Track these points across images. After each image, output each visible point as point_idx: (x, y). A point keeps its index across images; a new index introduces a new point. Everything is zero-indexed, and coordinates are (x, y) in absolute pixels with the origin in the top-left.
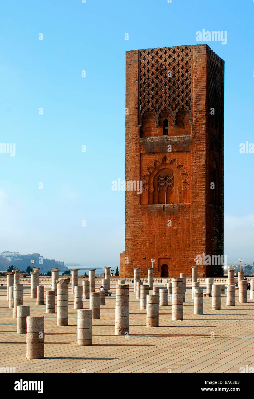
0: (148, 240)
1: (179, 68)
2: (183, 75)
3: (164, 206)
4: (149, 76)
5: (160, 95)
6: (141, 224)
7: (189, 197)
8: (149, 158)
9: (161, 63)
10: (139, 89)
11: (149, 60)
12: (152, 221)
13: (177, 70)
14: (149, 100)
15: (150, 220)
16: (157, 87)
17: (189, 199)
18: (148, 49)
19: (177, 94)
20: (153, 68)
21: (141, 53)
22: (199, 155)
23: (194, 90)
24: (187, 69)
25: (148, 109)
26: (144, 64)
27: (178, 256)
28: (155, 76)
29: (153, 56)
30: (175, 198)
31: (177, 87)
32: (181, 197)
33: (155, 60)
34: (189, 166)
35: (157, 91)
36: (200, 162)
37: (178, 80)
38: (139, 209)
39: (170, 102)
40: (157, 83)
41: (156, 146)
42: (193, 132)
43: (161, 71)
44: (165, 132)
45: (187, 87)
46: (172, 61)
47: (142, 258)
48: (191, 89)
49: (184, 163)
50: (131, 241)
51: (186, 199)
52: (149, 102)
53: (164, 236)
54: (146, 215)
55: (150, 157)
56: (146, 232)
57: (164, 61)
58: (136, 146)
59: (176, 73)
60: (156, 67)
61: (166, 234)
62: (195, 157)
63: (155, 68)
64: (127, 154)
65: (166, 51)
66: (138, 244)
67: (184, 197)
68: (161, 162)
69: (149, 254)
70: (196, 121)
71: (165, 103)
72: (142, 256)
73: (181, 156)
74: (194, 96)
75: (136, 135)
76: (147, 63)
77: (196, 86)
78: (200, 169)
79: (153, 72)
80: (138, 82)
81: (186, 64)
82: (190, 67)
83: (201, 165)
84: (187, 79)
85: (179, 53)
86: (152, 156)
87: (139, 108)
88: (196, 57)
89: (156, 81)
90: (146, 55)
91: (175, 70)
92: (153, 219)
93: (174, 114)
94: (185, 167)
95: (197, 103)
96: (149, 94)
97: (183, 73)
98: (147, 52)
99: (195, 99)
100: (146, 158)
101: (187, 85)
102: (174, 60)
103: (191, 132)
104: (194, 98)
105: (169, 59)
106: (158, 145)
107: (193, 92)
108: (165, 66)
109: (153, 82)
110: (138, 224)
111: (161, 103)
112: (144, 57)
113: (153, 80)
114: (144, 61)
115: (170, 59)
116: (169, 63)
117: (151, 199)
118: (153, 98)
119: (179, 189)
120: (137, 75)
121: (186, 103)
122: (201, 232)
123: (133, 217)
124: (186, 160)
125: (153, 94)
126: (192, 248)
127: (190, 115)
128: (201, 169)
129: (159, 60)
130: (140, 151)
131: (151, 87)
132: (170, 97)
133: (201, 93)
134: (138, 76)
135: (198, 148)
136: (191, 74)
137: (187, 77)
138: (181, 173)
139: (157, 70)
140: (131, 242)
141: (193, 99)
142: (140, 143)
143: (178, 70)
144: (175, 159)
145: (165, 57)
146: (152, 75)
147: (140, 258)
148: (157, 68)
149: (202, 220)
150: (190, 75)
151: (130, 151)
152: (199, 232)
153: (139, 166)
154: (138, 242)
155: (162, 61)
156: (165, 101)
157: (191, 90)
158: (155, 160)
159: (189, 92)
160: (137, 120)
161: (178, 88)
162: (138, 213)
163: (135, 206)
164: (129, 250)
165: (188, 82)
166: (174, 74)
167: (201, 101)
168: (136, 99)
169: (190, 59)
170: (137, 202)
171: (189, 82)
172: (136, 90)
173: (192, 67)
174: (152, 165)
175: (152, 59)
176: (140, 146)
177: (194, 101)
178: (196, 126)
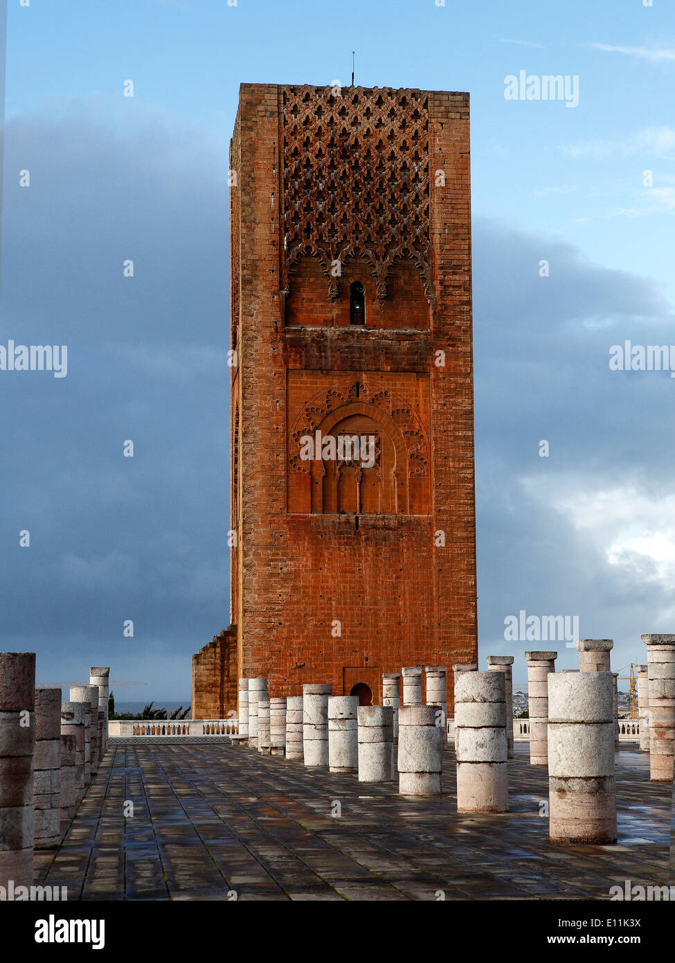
0: (312, 615)
1: (395, 148)
2: (405, 167)
3: (357, 518)
4: (308, 160)
5: (342, 214)
6: (290, 566)
7: (428, 497)
8: (312, 383)
9: (344, 129)
10: (280, 192)
11: (308, 117)
12: (324, 561)
13: (390, 152)
14: (309, 225)
15: (318, 558)
16: (333, 193)
17: (428, 502)
18: (306, 86)
19: (390, 216)
20: (320, 140)
21: (284, 93)
22: (453, 386)
23: (436, 210)
24: (416, 152)
25: (308, 248)
26: (295, 127)
27: (400, 661)
28: (326, 159)
29: (320, 107)
30: (386, 497)
31: (390, 197)
32: (405, 496)
33: (326, 118)
34: (425, 412)
35: (333, 204)
36: (456, 405)
37: (393, 178)
38: (285, 526)
39: (369, 237)
40: (333, 182)
41: (332, 351)
42: (435, 323)
43: (344, 151)
44: (356, 317)
45: (417, 201)
46: (374, 127)
47: (295, 666)
48: (428, 206)
49: (413, 404)
50: (259, 615)
51: (420, 502)
52: (308, 231)
53: (357, 604)
54: (306, 544)
55: (316, 383)
56: (304, 592)
57: (353, 124)
58: (274, 349)
59: (386, 161)
60: (330, 138)
61: (363, 598)
62: (443, 388)
63: (327, 137)
64: (248, 368)
65: (356, 97)
66: (280, 624)
67: (412, 496)
68: (346, 397)
69: (314, 654)
70: (444, 294)
71: (357, 238)
72: (295, 659)
73: (403, 385)
74: (437, 227)
75: (273, 319)
76: (304, 125)
77: (443, 199)
78: (458, 423)
79: (320, 149)
80: (279, 173)
81: (413, 138)
82: (426, 149)
83: (461, 412)
84: (417, 179)
85: (395, 108)
86: (319, 381)
87: (281, 245)
88: (442, 125)
89: (329, 173)
90: (301, 103)
91: (384, 152)
92: (326, 554)
93: (380, 268)
94: (416, 415)
95: (447, 247)
96: (308, 209)
97: (405, 163)
98: (304, 95)
99: (440, 234)
100: (301, 383)
101: (417, 195)
102: (380, 124)
103: (432, 322)
104: (437, 231)
105: (366, 121)
106: (339, 350)
107: (436, 215)
108: (354, 139)
109: (320, 176)
110: (281, 569)
111: (345, 236)
112: (295, 106)
113: (320, 171)
114: (296, 117)
115: (368, 119)
116: (365, 130)
117: (319, 499)
118: (321, 219)
119: (397, 475)
120: (274, 153)
121: (413, 244)
122: (464, 594)
123: (268, 546)
124: (416, 396)
125: (321, 210)
126: (440, 639)
127: (428, 276)
128: (461, 424)
129: (337, 118)
130: (286, 362)
131: (316, 189)
132: (368, 221)
133: (457, 221)
134: (277, 156)
135: (452, 366)
136: (427, 166)
137: (417, 174)
138: (402, 432)
139: (331, 145)
140: (260, 619)
141: (433, 234)
142: (284, 340)
143: (393, 152)
144: (386, 392)
145: (354, 112)
146: (317, 156)
147: (289, 666)
148: (332, 139)
149: (466, 562)
150: (426, 170)
151: (254, 360)
152: (458, 594)
153: (282, 403)
154: (282, 618)
155: (346, 123)
156: (356, 230)
157: (428, 208)
158: (329, 392)
159: (423, 214)
160: (276, 276)
161: (393, 200)
162: (281, 536)
163: (274, 515)
164: (256, 642)
165: (421, 186)
166: (381, 162)
167: (457, 242)
168: (273, 219)
169: (425, 128)
170: (279, 505)
171: (424, 188)
172: (273, 194)
173: (430, 148)
174: (320, 403)
175: (316, 113)
176: (285, 349)
177: (437, 239)
178: (445, 307)
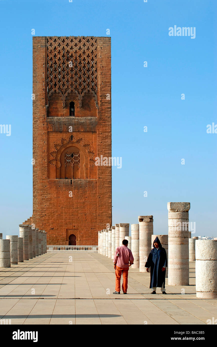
0: (56, 212)
1: (85, 56)
2: (88, 63)
3: (71, 180)
4: (55, 61)
5: (67, 79)
6: (49, 196)
7: (96, 173)
8: (56, 136)
9: (68, 50)
10: (46, 72)
11: (55, 47)
12: (60, 195)
13: (83, 58)
14: (55, 83)
15: (58, 193)
16: (64, 72)
17: (96, 175)
18: (55, 37)
19: (83, 79)
20: (59, 54)
21: (47, 39)
22: (104, 136)
23: (99, 77)
24: (93, 58)
25: (55, 91)
26: (51, 50)
27: (86, 227)
28: (62, 61)
29: (60, 43)
30: (81, 173)
31: (83, 73)
32: (88, 173)
33: (61, 47)
34: (95, 145)
35: (64, 76)
36: (105, 142)
37: (84, 67)
38: (47, 183)
39: (76, 86)
40: (64, 69)
41: (63, 125)
42: (99, 115)
43: (68, 58)
44: (72, 113)
45: (93, 74)
46: (78, 49)
47: (50, 228)
48: (96, 75)
49: (91, 142)
50: (38, 212)
51: (93, 175)
52: (55, 85)
53: (71, 208)
54: (54, 189)
55: (57, 136)
56: (53, 205)
57: (71, 49)
58: (43, 125)
59: (82, 61)
60: (63, 54)
61: (73, 207)
62: (101, 137)
63: (62, 54)
64: (35, 131)
65: (72, 39)
66: (45, 215)
67: (90, 173)
68: (68, 140)
69: (57, 225)
70: (102, 105)
71: (72, 87)
72: (50, 226)
73: (87, 136)
74: (99, 83)
75: (43, 115)
76: (54, 49)
77: (101, 73)
78: (106, 149)
79: (59, 58)
80: (45, 66)
81: (91, 53)
82: (96, 56)
83: (107, 145)
84: (93, 67)
85: (85, 43)
86: (59, 135)
87: (46, 90)
88: (101, 48)
89: (63, 66)
90: (53, 42)
91: (81, 58)
92: (61, 192)
93: (80, 97)
94: (92, 146)
95: (103, 89)
96: (55, 78)
97: (89, 61)
98: (54, 39)
99: (101, 85)
100: (53, 136)
101: (93, 72)
102: (80, 48)
103: (97, 115)
104: (99, 84)
105: (75, 47)
106: (65, 125)
107: (99, 79)
108: (71, 54)
109: (59, 67)
110: (46, 197)
111: (68, 87)
112: (51, 43)
113: (59, 65)
114: (51, 47)
115: (76, 47)
116: (75, 51)
117: (58, 174)
118: (60, 81)
119: (85, 166)
120: (44, 59)
121: (91, 88)
122: (107, 205)
123: (41, 190)
124: (92, 139)
125: (60, 78)
126: (99, 220)
127: (96, 99)
128: (107, 149)
129: (65, 47)
130: (48, 129)
131: (58, 71)
132: (76, 81)
133: (106, 80)
134: (45, 60)
135: (104, 129)
136: (96, 62)
137: (93, 65)
138: (87, 151)
139: (63, 56)
140: (39, 213)
141: (98, 85)
142: (47, 122)
143: (84, 58)
144: (82, 139)
145: (71, 45)
146: (58, 60)
147: (48, 229)
148: (64, 54)
149: (108, 195)
150: (96, 63)
151: (37, 128)
152: (105, 205)
153: (46, 143)
154: (46, 213)
155: (68, 48)
156: (72, 85)
157: (96, 76)
158: (62, 139)
159: (95, 78)
160: (44, 100)
161: (84, 74)
162: (46, 186)
163: (43, 179)
164: (37, 221)
165: (94, 69)
166: (80, 61)
167: (106, 87)
168: (43, 81)
169: (96, 49)
170: (45, 176)
171: (95, 70)
172: (43, 73)
173: (97, 56)
174: (59, 142)
175: (58, 45)
176: (47, 124)
177: (99, 87)
178: (102, 110)
